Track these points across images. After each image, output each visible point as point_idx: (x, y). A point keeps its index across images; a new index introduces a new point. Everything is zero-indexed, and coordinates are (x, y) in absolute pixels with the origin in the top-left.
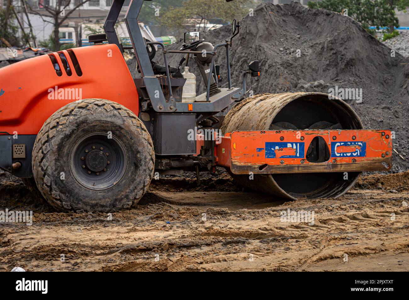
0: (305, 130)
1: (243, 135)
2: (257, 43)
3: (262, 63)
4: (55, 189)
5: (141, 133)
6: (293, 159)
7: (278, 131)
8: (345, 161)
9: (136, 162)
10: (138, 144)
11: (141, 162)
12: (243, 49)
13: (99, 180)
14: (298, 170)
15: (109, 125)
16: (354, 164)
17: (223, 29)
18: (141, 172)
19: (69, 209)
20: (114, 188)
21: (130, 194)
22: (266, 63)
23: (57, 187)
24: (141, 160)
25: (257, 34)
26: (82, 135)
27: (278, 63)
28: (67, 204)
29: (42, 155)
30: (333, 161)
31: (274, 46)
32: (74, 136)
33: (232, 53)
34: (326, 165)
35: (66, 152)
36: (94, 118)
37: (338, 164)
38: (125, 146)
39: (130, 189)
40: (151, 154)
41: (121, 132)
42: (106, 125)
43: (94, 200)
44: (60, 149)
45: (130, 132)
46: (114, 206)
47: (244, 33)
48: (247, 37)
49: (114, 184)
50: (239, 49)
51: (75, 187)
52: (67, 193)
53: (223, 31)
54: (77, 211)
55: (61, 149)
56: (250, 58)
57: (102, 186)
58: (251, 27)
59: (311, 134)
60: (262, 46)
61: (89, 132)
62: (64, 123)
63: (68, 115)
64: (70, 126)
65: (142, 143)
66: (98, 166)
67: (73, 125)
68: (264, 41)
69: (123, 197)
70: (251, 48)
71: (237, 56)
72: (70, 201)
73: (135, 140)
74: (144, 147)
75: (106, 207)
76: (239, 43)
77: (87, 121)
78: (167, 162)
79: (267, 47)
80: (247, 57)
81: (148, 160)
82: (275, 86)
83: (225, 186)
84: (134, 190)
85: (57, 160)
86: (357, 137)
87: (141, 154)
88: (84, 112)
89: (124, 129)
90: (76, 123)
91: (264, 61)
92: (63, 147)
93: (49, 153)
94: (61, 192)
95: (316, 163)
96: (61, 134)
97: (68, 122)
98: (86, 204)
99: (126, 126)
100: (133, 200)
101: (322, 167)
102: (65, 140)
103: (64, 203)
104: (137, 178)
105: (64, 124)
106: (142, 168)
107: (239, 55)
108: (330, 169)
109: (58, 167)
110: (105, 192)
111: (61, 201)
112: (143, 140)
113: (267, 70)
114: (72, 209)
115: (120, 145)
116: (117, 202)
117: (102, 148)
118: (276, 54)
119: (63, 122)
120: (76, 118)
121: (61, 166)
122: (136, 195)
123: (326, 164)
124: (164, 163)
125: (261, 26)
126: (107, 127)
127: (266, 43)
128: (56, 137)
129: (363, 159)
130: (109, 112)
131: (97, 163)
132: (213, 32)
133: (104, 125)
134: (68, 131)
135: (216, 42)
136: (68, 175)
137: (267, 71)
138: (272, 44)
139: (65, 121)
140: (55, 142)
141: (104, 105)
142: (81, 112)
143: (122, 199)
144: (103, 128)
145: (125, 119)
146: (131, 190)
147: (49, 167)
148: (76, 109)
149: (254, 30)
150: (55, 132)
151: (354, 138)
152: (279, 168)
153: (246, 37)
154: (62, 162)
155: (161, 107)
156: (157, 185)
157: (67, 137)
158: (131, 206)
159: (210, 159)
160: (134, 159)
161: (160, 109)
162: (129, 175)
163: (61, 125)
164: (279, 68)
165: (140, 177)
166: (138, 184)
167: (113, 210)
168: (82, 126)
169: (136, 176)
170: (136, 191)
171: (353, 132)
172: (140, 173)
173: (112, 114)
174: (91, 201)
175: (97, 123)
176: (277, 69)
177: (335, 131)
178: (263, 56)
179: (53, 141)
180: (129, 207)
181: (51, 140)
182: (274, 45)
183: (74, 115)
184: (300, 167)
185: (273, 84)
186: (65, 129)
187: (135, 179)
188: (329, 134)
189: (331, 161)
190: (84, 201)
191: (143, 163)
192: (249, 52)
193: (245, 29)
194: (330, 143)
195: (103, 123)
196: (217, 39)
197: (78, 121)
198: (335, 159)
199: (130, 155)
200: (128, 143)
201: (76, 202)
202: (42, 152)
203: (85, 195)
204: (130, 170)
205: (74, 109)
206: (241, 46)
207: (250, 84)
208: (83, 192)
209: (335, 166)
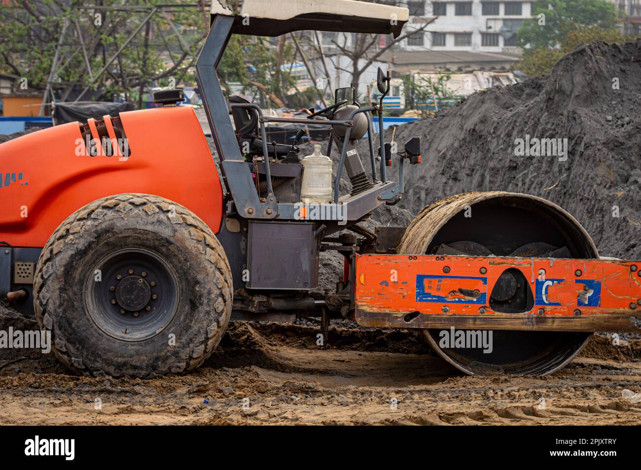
0: (489, 256)
1: (378, 261)
2: (571, 107)
3: (577, 141)
4: (59, 335)
5: (203, 252)
6: (465, 305)
7: (440, 256)
8: (560, 312)
9: (193, 298)
10: (198, 269)
11: (200, 299)
12: (550, 117)
13: (138, 325)
14: (474, 324)
15: (150, 237)
16: (577, 318)
17: (528, 84)
18: (202, 315)
19: (81, 369)
20: (156, 340)
21: (182, 350)
22: (581, 141)
23: (62, 333)
24: (201, 296)
25: (571, 92)
26: (107, 251)
27: (599, 141)
28: (77, 361)
29: (41, 281)
30: (539, 311)
31: (598, 112)
32: (91, 252)
33: (533, 122)
34: (525, 318)
35: (77, 277)
36: (124, 224)
37: (548, 318)
38: (177, 271)
39: (180, 342)
40: (219, 287)
41: (169, 249)
42: (145, 236)
43: (120, 357)
44: (68, 272)
45: (184, 250)
46: (154, 368)
47: (552, 90)
48: (557, 98)
49: (157, 333)
50: (543, 117)
51: (92, 334)
52: (77, 343)
53: (528, 87)
54: (94, 373)
55: (70, 273)
56: (559, 132)
57: (138, 335)
58: (564, 81)
59: (498, 264)
60: (578, 112)
61: (117, 246)
62: (77, 231)
63: (84, 219)
64: (86, 236)
65: (205, 268)
66: (135, 302)
67: (90, 235)
68: (582, 105)
69: (169, 354)
70: (562, 115)
71: (540, 128)
72: (82, 356)
73: (193, 262)
74: (208, 275)
75: (142, 369)
76: (545, 107)
77: (113, 229)
78: (262, 300)
79: (586, 114)
80: (555, 130)
81: (213, 296)
82: (592, 178)
83: (403, 343)
84: (188, 344)
85: (62, 290)
86: (585, 271)
87: (202, 285)
88: (110, 214)
89: (173, 244)
90: (96, 232)
91: (579, 137)
92: (72, 270)
93: (51, 278)
94: (68, 340)
95: (508, 315)
96: (72, 248)
97: (83, 229)
98: (108, 362)
99: (178, 240)
100: (188, 361)
101: (517, 321)
102: (77, 258)
103: (73, 358)
104: (195, 324)
105: (76, 233)
106: (203, 309)
107: (543, 126)
108: (533, 325)
109: (64, 301)
110: (142, 345)
111: (69, 356)
112: (206, 264)
113: (583, 152)
114: (86, 369)
115: (168, 270)
116: (160, 363)
117: (144, 274)
118: (599, 126)
119: (75, 230)
120: (96, 223)
121: (70, 300)
122: (193, 352)
123: (526, 316)
124: (256, 302)
125: (578, 78)
126: (147, 240)
127: (587, 107)
128: (63, 253)
129: (595, 310)
130: (151, 215)
131: (133, 297)
132: (513, 89)
133: (141, 236)
134: (81, 244)
135: (515, 104)
136: (80, 316)
137: (582, 154)
138: (597, 110)
139: (79, 228)
140: (61, 261)
141: (145, 204)
142: (106, 214)
143: (167, 358)
144: (139, 242)
145: (177, 227)
146: (183, 344)
147: (50, 301)
148: (100, 210)
149: (566, 85)
150: (62, 246)
151: (578, 273)
152: (440, 319)
153: (554, 97)
154: (70, 294)
155: (251, 211)
156: (288, 337)
157: (80, 254)
158: (185, 370)
159: (346, 299)
160: (190, 293)
161: (250, 213)
162: (181, 319)
163: (73, 234)
164: (599, 150)
165: (199, 323)
166: (196, 335)
167: (153, 375)
168: (105, 236)
169: (192, 321)
170: (191, 345)
171: (576, 263)
172: (200, 317)
173: (155, 219)
174: (116, 359)
175: (130, 233)
176: (597, 151)
177: (544, 260)
178: (578, 130)
179: (58, 258)
180: (181, 371)
181: (56, 258)
182: (599, 110)
183: (94, 219)
184: (477, 320)
185: (588, 175)
186: (77, 241)
187: (191, 326)
188: (533, 265)
189: (534, 312)
190: (105, 357)
191: (205, 301)
192: (558, 122)
193: (553, 85)
194: (533, 281)
195: (140, 233)
196: (519, 99)
197: (99, 228)
198: (543, 309)
199: (184, 287)
200: (181, 267)
201: (92, 358)
202: (42, 277)
203: (107, 348)
204: (184, 311)
205: (97, 209)
206: (548, 111)
207: (558, 174)
208: (103, 344)
209: (541, 320)
